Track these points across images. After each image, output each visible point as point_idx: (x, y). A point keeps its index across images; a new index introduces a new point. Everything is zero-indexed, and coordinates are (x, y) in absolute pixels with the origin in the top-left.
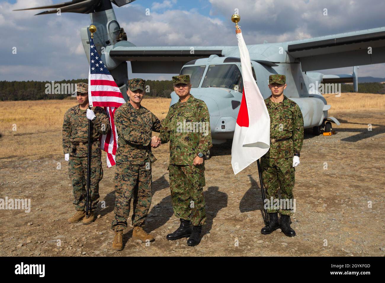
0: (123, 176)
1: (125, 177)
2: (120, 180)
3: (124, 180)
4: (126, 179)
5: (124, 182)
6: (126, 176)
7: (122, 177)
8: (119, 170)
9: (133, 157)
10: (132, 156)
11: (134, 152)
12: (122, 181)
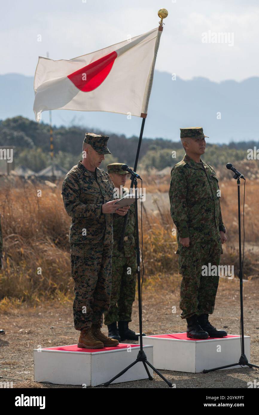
0: (85, 259)
1: (88, 261)
2: (82, 264)
3: (86, 264)
4: (89, 263)
5: (87, 267)
6: (90, 259)
7: (84, 261)
8: (80, 251)
9: (93, 233)
10: (91, 233)
11: (93, 228)
12: (84, 265)
